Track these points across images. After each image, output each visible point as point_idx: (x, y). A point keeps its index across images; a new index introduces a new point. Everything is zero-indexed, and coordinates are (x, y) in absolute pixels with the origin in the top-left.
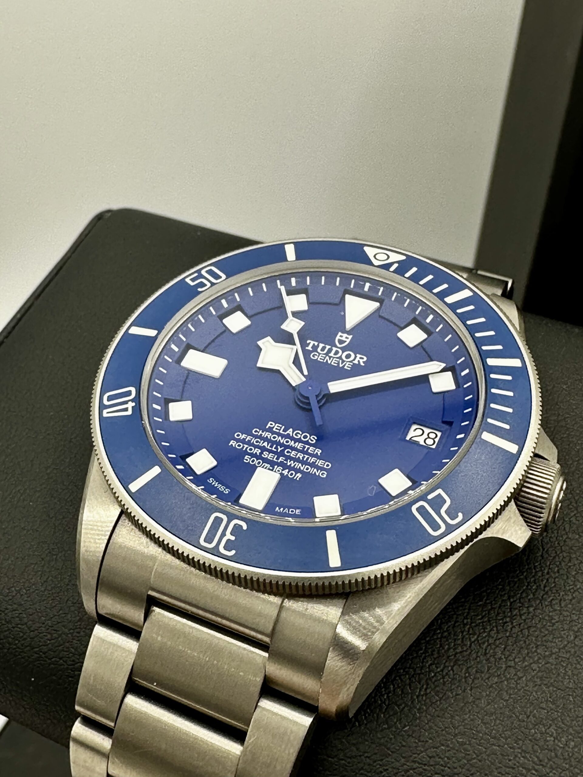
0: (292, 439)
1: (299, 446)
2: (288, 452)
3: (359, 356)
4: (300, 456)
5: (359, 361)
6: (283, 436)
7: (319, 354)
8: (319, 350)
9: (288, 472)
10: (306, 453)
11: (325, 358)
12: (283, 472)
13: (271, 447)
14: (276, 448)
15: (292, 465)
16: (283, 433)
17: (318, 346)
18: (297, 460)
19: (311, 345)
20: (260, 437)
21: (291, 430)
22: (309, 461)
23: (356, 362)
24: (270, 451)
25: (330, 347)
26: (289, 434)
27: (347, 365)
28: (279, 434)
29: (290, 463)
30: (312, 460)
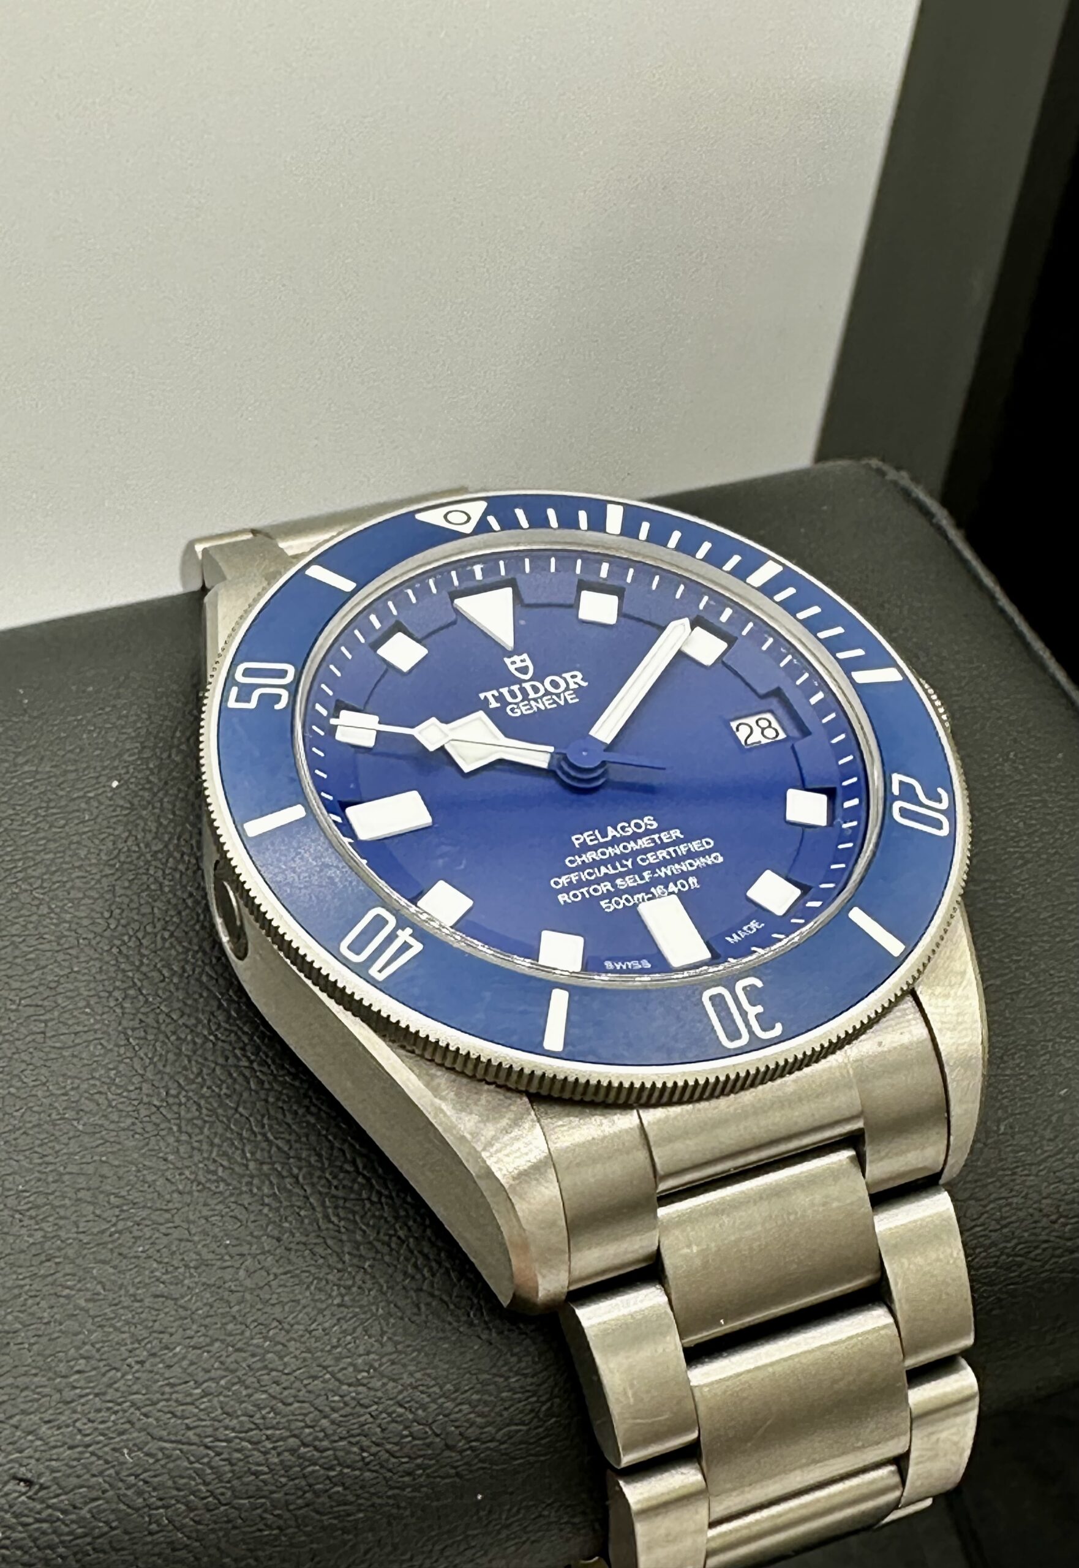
0: (627, 839)
1: (644, 843)
2: (643, 860)
3: (567, 676)
4: (662, 854)
5: (577, 683)
6: (611, 844)
7: (517, 704)
8: (509, 699)
9: (677, 886)
10: (664, 846)
11: (529, 704)
12: (669, 889)
13: (615, 868)
14: (623, 866)
15: (669, 873)
16: (606, 840)
17: (501, 694)
18: (665, 863)
19: (492, 700)
20: (586, 866)
21: (610, 829)
22: (680, 854)
23: (572, 686)
24: (622, 875)
25: (518, 687)
26: (614, 837)
27: (568, 698)
28: (604, 845)
29: (662, 872)
30: (682, 849)
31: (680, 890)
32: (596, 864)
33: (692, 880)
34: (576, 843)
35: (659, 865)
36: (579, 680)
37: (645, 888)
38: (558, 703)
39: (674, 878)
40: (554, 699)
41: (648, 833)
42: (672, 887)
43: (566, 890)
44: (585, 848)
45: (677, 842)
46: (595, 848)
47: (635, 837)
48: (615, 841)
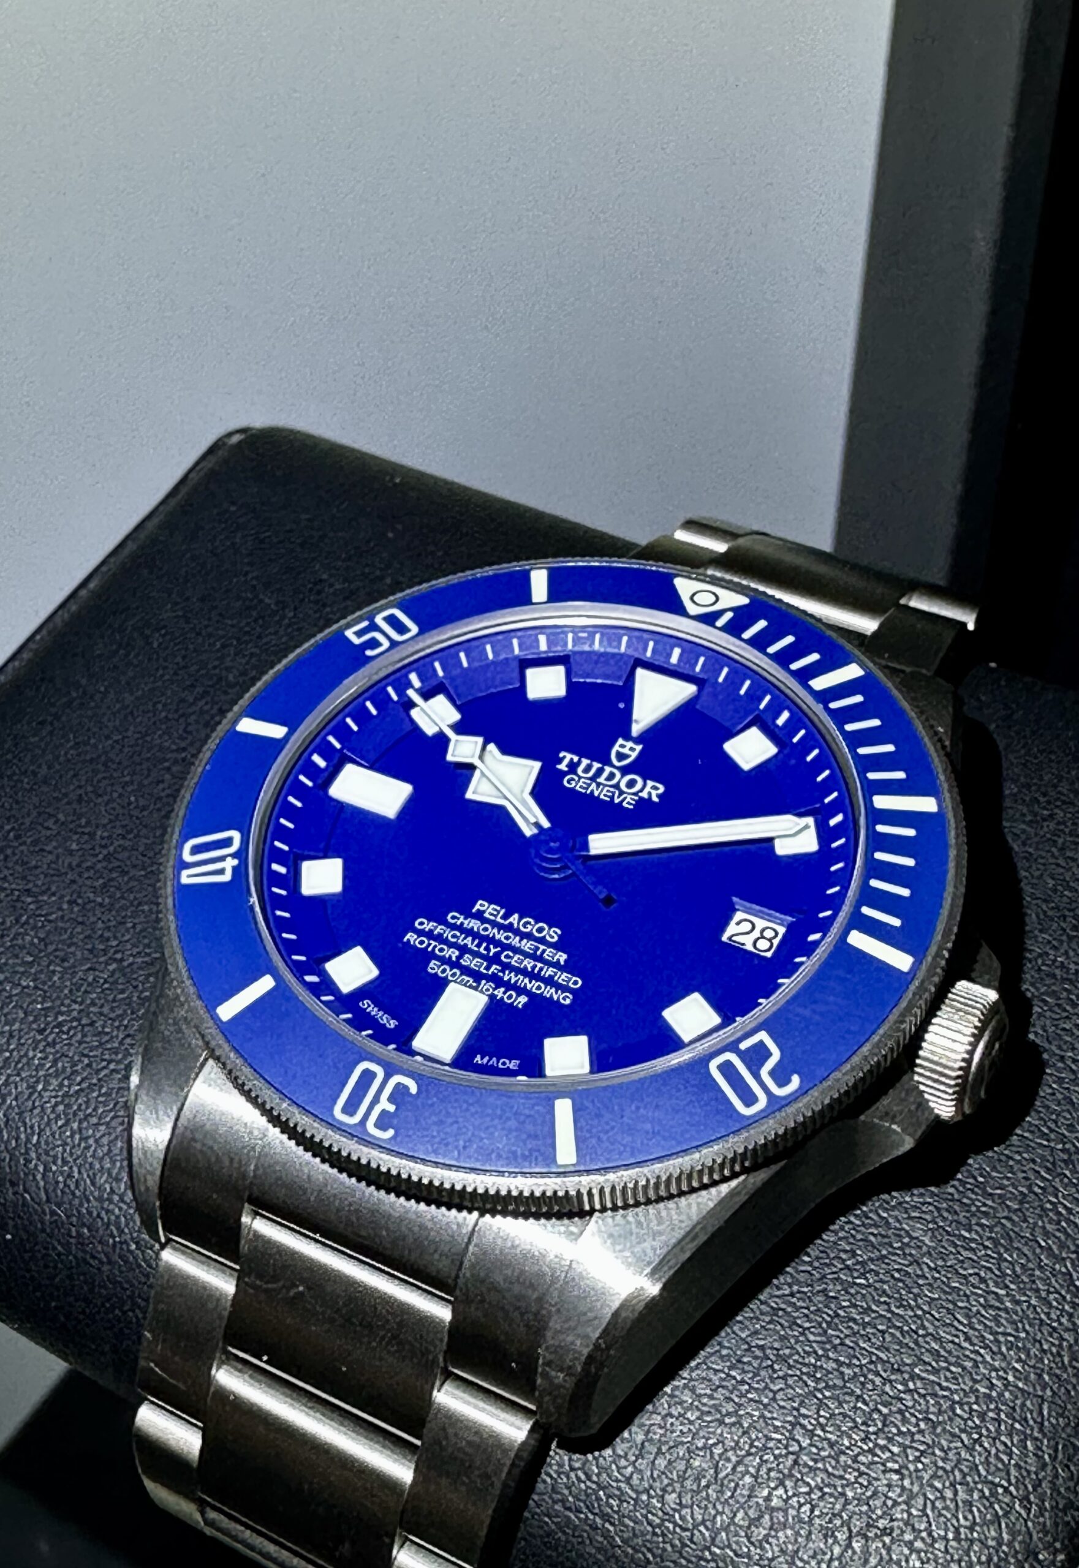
0: (517, 932)
2: (507, 956)
3: (650, 783)
4: (528, 964)
5: (650, 794)
7: (580, 778)
8: (579, 770)
10: (540, 959)
11: (589, 785)
12: (496, 992)
13: (479, 946)
14: (487, 949)
15: (512, 981)
16: (502, 921)
17: (579, 762)
18: (524, 972)
19: (566, 762)
20: (460, 928)
21: (516, 916)
22: (543, 973)
23: (644, 795)
24: (476, 954)
25: (600, 765)
26: (511, 924)
27: (628, 800)
29: (508, 976)
30: (549, 972)
31: (502, 998)
32: (469, 932)
33: (523, 999)
34: (477, 907)
35: (514, 969)
36: (654, 793)
37: (477, 976)
38: (612, 798)
39: (508, 986)
40: (614, 793)
41: (542, 941)
42: (499, 992)
43: (421, 933)
44: (479, 916)
45: (556, 965)
46: (484, 920)
47: (529, 936)
48: (509, 928)
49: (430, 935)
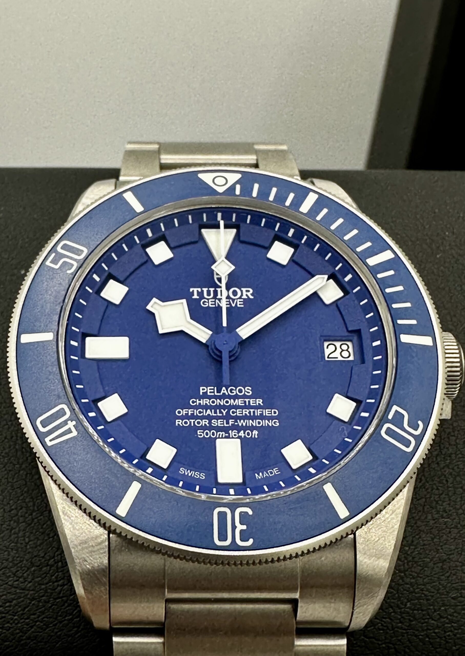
0: (230, 397)
1: (239, 402)
2: (233, 412)
3: (244, 290)
4: (246, 412)
5: (247, 295)
6: (220, 398)
7: (208, 299)
8: (205, 295)
9: (244, 433)
10: (250, 407)
11: (215, 302)
12: (240, 434)
13: (215, 412)
14: (221, 412)
15: (244, 424)
16: (219, 394)
17: (202, 291)
18: (245, 417)
19: (196, 293)
20: (200, 406)
21: (224, 388)
22: (256, 414)
23: (244, 297)
24: (217, 418)
25: (213, 289)
26: (224, 394)
27: (238, 303)
28: (216, 397)
29: (241, 423)
30: (259, 412)
31: (245, 436)
32: (206, 407)
33: (255, 432)
34: (201, 391)
35: (240, 418)
36: (249, 294)
37: (226, 430)
38: (230, 304)
39: (245, 428)
40: (229, 301)
41: (245, 396)
42: (242, 434)
43: (182, 418)
44: (205, 396)
45: (259, 407)
46: (210, 397)
47: (236, 397)
48: (224, 397)
49: (187, 417)
